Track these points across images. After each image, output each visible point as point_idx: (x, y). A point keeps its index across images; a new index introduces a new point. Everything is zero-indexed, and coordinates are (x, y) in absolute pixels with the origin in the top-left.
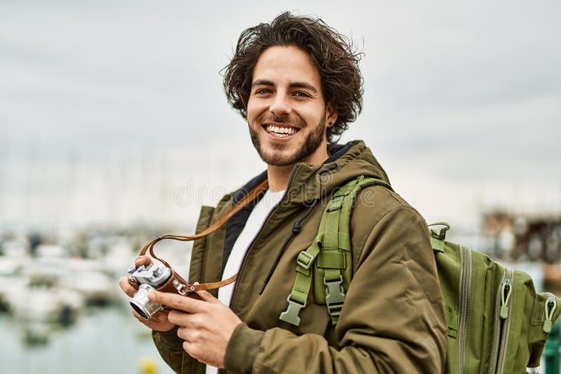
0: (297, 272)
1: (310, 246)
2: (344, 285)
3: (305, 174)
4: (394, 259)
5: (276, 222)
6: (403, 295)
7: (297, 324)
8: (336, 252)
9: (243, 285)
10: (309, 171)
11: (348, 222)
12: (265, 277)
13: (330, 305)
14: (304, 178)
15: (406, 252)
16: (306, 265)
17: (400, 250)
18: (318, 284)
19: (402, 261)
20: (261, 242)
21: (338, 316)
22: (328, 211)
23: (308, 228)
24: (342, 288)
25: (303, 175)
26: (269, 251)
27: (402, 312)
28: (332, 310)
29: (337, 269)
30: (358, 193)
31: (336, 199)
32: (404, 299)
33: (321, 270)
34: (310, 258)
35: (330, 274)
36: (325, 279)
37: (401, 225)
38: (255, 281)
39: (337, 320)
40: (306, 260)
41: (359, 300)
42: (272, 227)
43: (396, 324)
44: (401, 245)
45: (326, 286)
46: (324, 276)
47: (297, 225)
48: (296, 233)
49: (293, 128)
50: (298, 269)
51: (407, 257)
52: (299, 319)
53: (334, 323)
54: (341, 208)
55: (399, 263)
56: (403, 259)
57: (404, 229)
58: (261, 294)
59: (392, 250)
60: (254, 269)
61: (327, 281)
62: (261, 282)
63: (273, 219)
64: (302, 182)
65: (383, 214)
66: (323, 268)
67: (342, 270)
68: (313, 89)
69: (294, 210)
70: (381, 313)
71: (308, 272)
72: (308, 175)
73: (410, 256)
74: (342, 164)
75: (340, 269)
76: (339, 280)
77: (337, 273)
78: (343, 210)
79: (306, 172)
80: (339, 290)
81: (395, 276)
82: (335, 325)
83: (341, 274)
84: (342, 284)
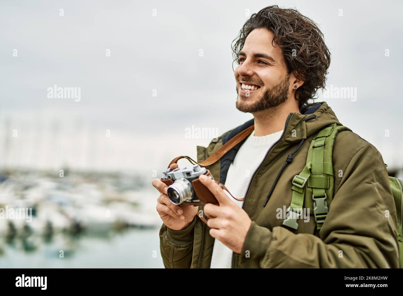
0: (293, 190)
1: (301, 172)
2: (328, 201)
3: (296, 120)
4: (367, 180)
5: (275, 155)
6: (374, 206)
7: (296, 228)
8: (322, 176)
9: (250, 200)
10: (299, 119)
11: (331, 155)
12: (267, 194)
13: (317, 215)
14: (295, 123)
15: (374, 177)
16: (301, 184)
17: (371, 174)
18: (308, 199)
19: (372, 182)
20: (263, 169)
21: (322, 223)
22: (314, 147)
23: (298, 159)
24: (326, 203)
25: (295, 121)
26: (269, 175)
27: (374, 217)
28: (318, 219)
29: (322, 189)
30: (337, 135)
31: (318, 139)
32: (375, 209)
33: (310, 189)
34: (304, 180)
35: (316, 192)
36: (313, 195)
37: (371, 157)
38: (259, 197)
39: (321, 226)
40: (301, 181)
41: (342, 209)
42: (271, 158)
43: (371, 226)
44: (371, 171)
45: (314, 201)
46: (312, 193)
47: (290, 157)
48: (289, 162)
49: (255, 86)
50: (293, 188)
51: (375, 180)
52: (297, 224)
53: (318, 228)
54: (325, 145)
55: (370, 183)
56: (373, 181)
57: (373, 160)
58: (264, 206)
59: (365, 174)
60: (259, 188)
61: (315, 197)
62: (264, 198)
63: (273, 152)
64: (293, 126)
65: (358, 149)
66: (312, 188)
67: (326, 189)
68: (271, 59)
69: (288, 146)
70: (359, 218)
71: (302, 190)
72: (298, 121)
73: (376, 179)
74: (319, 115)
75: (325, 189)
76: (324, 197)
77: (322, 192)
78: (326, 146)
79: (297, 119)
80: (324, 204)
81: (368, 192)
82: (319, 230)
83: (326, 192)
84: (325, 200)
